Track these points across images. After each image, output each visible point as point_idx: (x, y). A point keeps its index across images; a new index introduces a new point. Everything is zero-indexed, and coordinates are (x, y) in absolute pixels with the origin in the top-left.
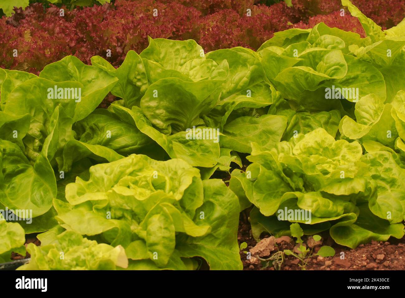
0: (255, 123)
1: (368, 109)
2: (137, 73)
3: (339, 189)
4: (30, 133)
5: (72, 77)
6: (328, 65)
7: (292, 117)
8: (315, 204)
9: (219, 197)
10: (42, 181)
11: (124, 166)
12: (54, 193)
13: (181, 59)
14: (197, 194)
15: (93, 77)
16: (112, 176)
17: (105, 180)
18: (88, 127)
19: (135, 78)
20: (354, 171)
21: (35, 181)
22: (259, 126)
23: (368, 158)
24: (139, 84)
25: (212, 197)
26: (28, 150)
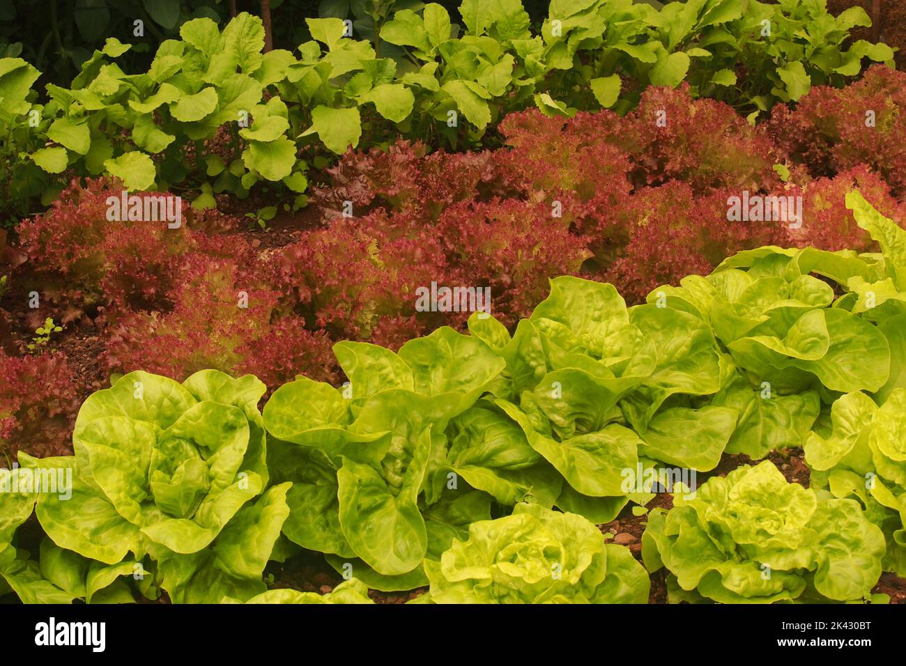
0: (693, 418)
1: (850, 415)
2: (530, 349)
3: (777, 562)
4: (390, 450)
5: (442, 358)
6: (802, 334)
7: (747, 404)
8: (743, 583)
9: (625, 572)
10: (407, 523)
11: (512, 530)
12: (423, 545)
13: (595, 310)
14: (598, 564)
15: (471, 353)
16: (497, 540)
17: (489, 546)
18: (463, 427)
19: (529, 355)
20: (797, 540)
21: (398, 523)
22: (698, 423)
23: (829, 507)
24: (533, 363)
25: (617, 571)
26: (387, 472)
